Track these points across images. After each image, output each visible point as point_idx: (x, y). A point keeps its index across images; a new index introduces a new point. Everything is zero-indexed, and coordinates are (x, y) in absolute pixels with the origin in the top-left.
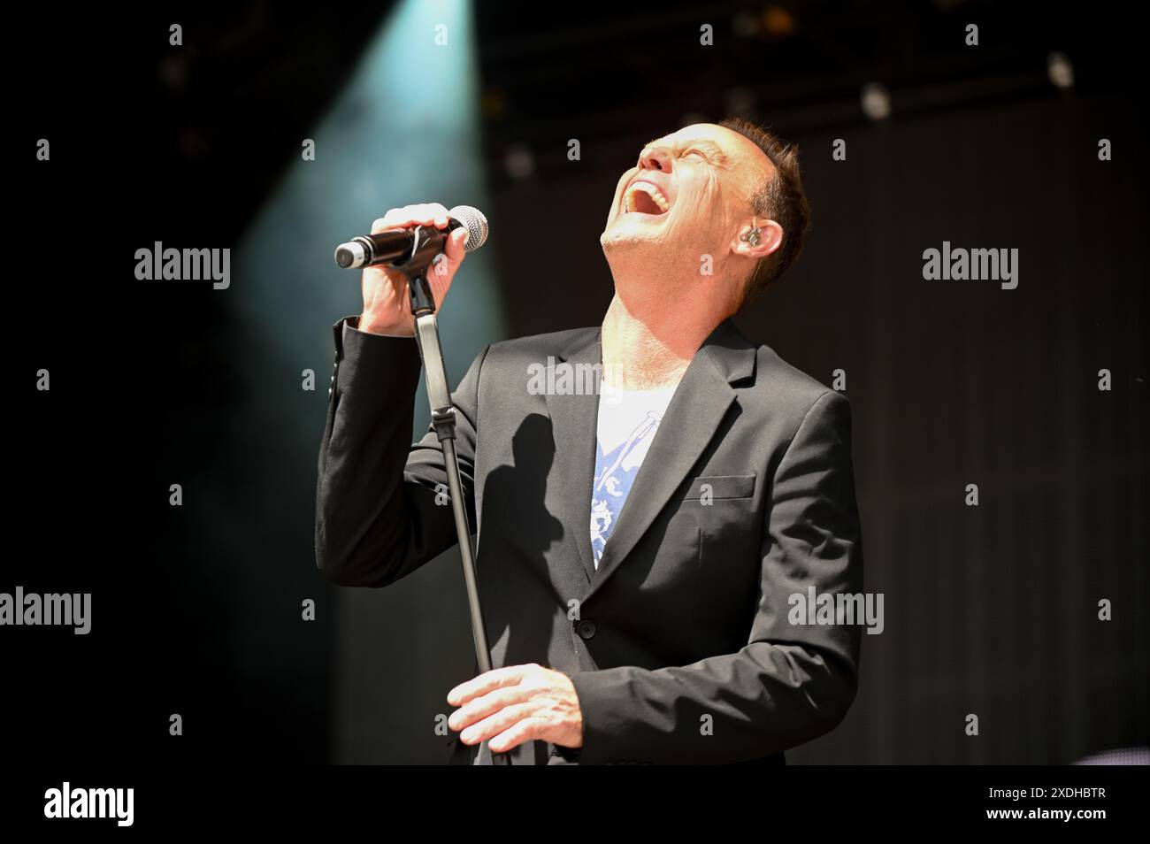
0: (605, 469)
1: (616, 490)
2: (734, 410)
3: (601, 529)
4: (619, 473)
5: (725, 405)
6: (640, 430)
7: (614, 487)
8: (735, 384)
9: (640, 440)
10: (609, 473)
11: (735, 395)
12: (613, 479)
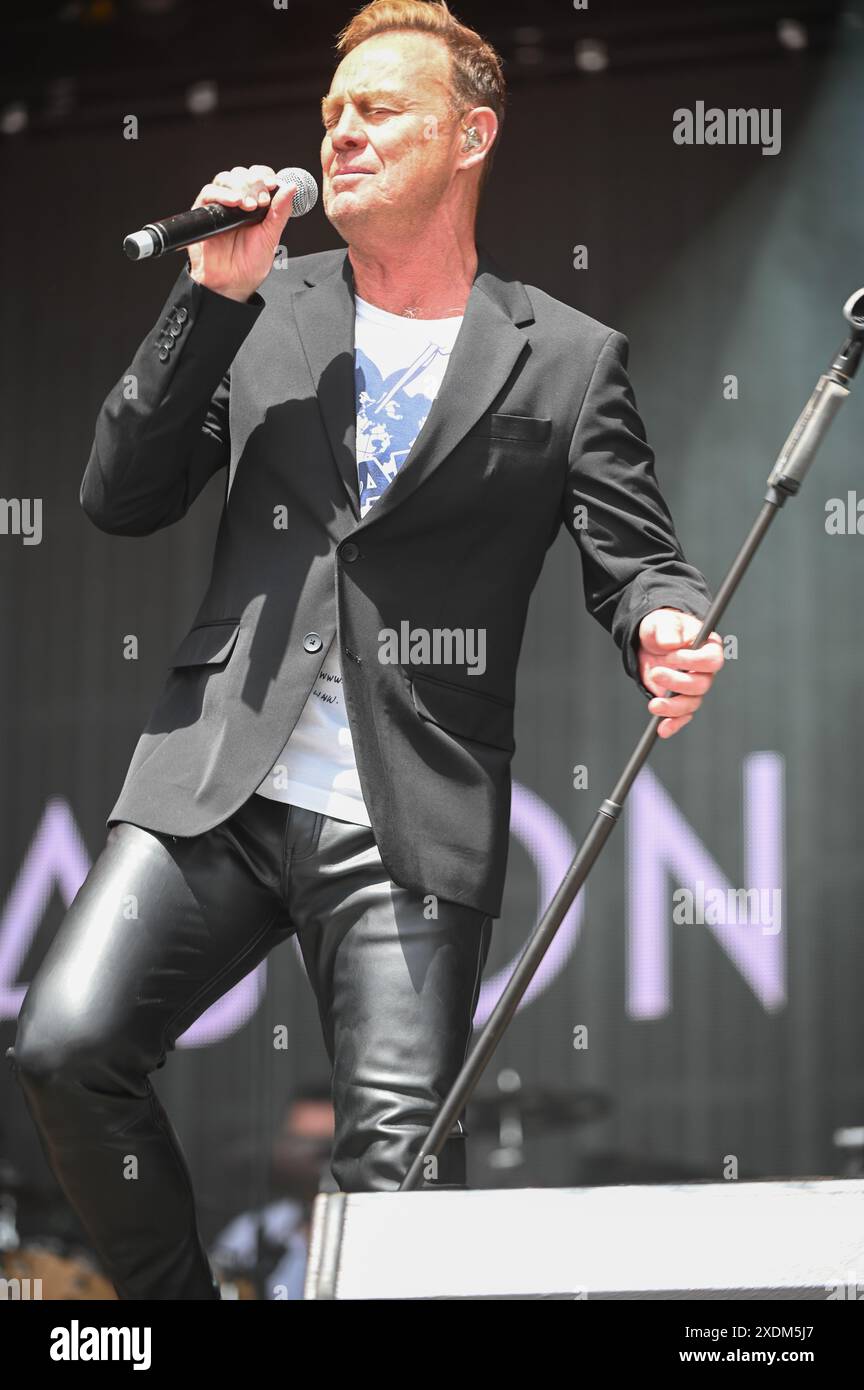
0: (385, 394)
1: (396, 414)
2: (526, 351)
3: (377, 450)
4: (400, 396)
5: (518, 349)
6: (424, 358)
7: (394, 410)
8: (520, 326)
9: (425, 368)
10: (387, 399)
11: (525, 338)
12: (393, 402)
